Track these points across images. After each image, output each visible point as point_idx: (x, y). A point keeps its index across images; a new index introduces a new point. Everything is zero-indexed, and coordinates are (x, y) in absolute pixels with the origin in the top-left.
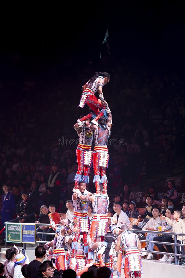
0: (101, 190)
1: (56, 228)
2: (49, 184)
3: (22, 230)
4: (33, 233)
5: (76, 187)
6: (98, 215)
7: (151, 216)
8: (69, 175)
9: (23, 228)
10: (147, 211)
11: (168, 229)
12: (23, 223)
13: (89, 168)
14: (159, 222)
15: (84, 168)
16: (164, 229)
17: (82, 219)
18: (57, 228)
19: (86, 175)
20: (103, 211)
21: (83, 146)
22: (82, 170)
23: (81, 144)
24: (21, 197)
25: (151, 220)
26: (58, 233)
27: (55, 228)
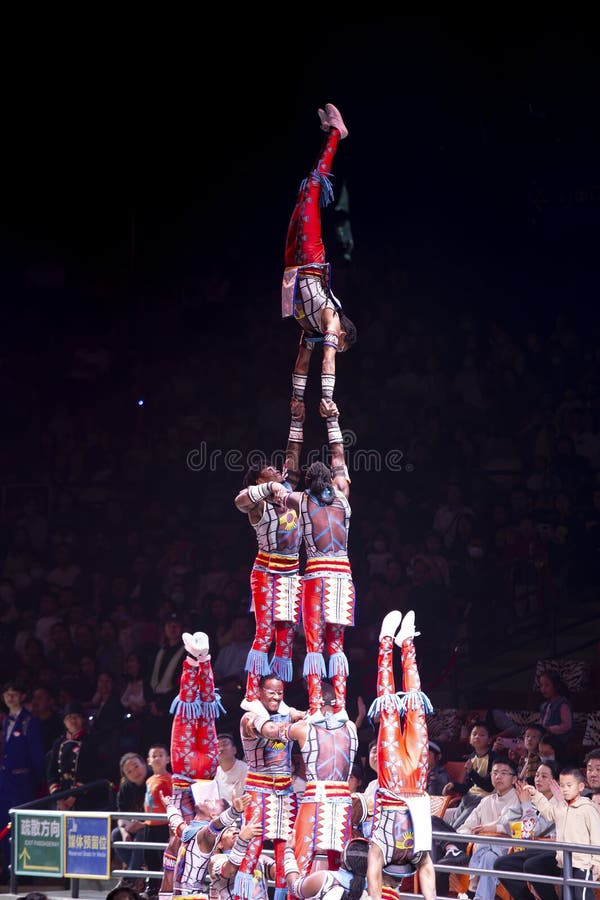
0: (328, 703)
1: (182, 827)
2: (154, 683)
3: (67, 834)
4: (102, 844)
5: (251, 693)
6: (320, 785)
7: (488, 787)
8: (222, 652)
9: (69, 825)
10: (473, 773)
11: (543, 830)
12: (71, 810)
13: (290, 632)
14: (515, 807)
15: (273, 631)
16: (529, 829)
17: (272, 798)
18: (186, 828)
19: (280, 654)
20: (336, 769)
21: (273, 560)
22: (267, 638)
23: (265, 554)
24: (64, 726)
25: (488, 801)
26: (188, 842)
27: (178, 828)
